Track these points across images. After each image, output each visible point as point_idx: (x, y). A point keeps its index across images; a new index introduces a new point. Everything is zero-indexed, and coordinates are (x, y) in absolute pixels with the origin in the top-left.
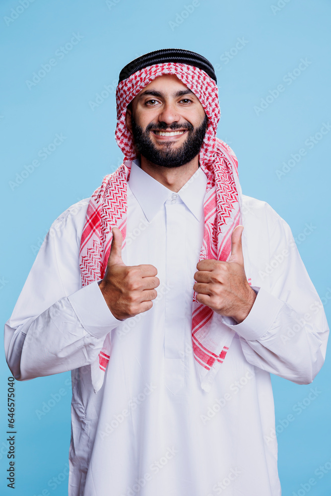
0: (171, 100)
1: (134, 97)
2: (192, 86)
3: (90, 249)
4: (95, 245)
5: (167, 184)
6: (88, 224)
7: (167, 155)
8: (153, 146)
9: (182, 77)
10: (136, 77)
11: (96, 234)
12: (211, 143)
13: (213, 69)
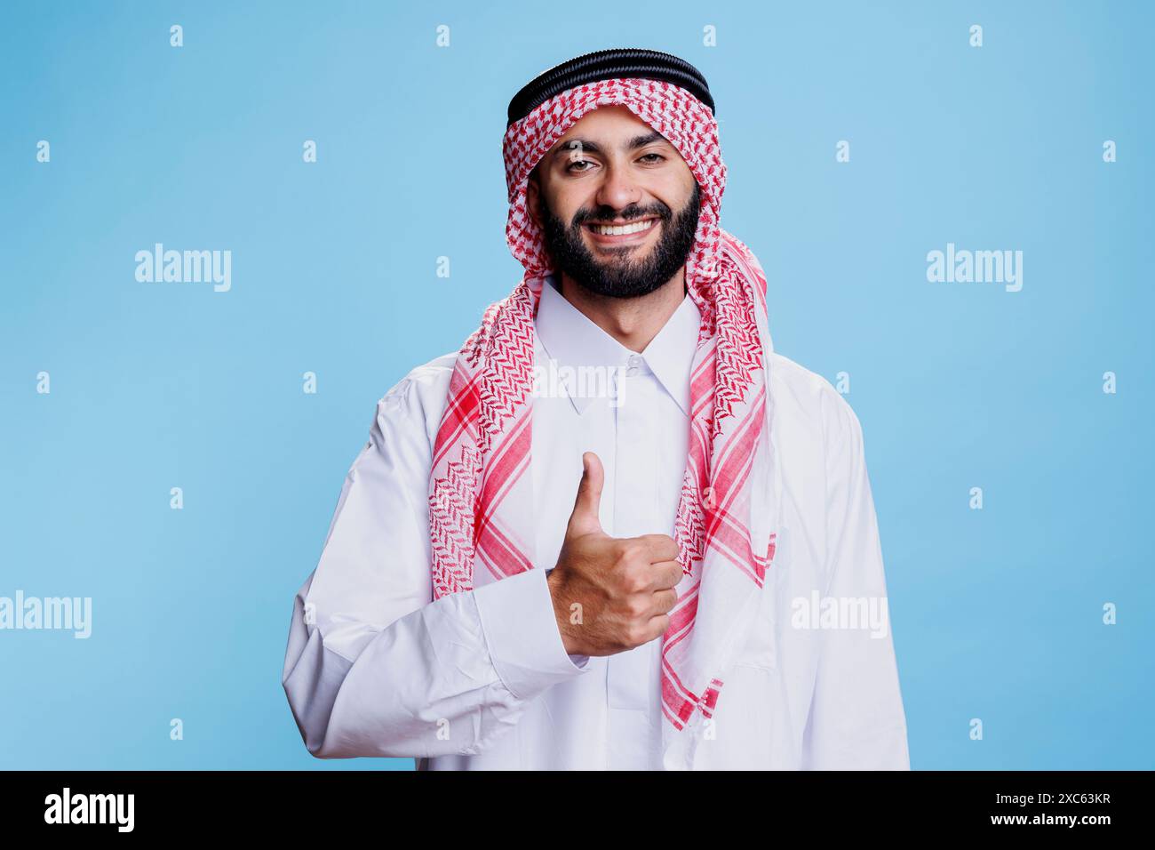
0: (620, 159)
1: (541, 157)
2: (663, 126)
3: (454, 465)
4: (466, 456)
5: (620, 334)
6: (451, 411)
7: (621, 275)
8: (589, 255)
9: (640, 108)
10: (542, 114)
11: (469, 432)
12: (710, 239)
13: (704, 83)
